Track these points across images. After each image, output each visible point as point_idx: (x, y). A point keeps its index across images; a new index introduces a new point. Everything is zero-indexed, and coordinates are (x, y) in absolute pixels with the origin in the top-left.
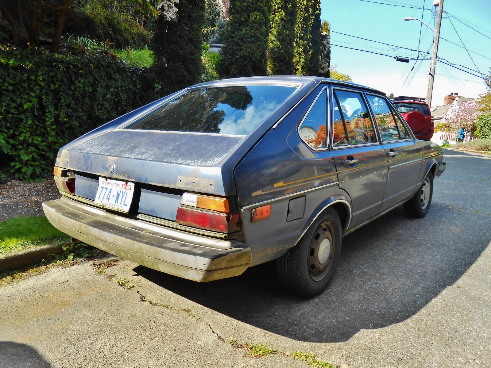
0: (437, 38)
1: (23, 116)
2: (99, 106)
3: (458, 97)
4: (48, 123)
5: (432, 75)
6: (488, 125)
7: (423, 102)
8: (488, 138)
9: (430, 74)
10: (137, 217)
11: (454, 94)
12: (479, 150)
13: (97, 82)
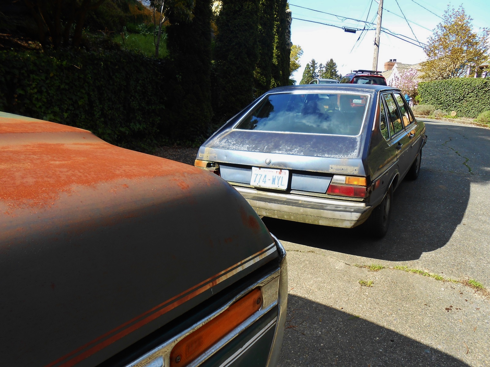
0: (381, 9)
1: (78, 112)
2: (132, 98)
3: (398, 63)
4: (97, 116)
5: (377, 45)
6: (428, 91)
7: (379, 75)
8: (428, 103)
9: (375, 44)
10: (291, 192)
11: (393, 61)
12: (422, 115)
13: (129, 76)
